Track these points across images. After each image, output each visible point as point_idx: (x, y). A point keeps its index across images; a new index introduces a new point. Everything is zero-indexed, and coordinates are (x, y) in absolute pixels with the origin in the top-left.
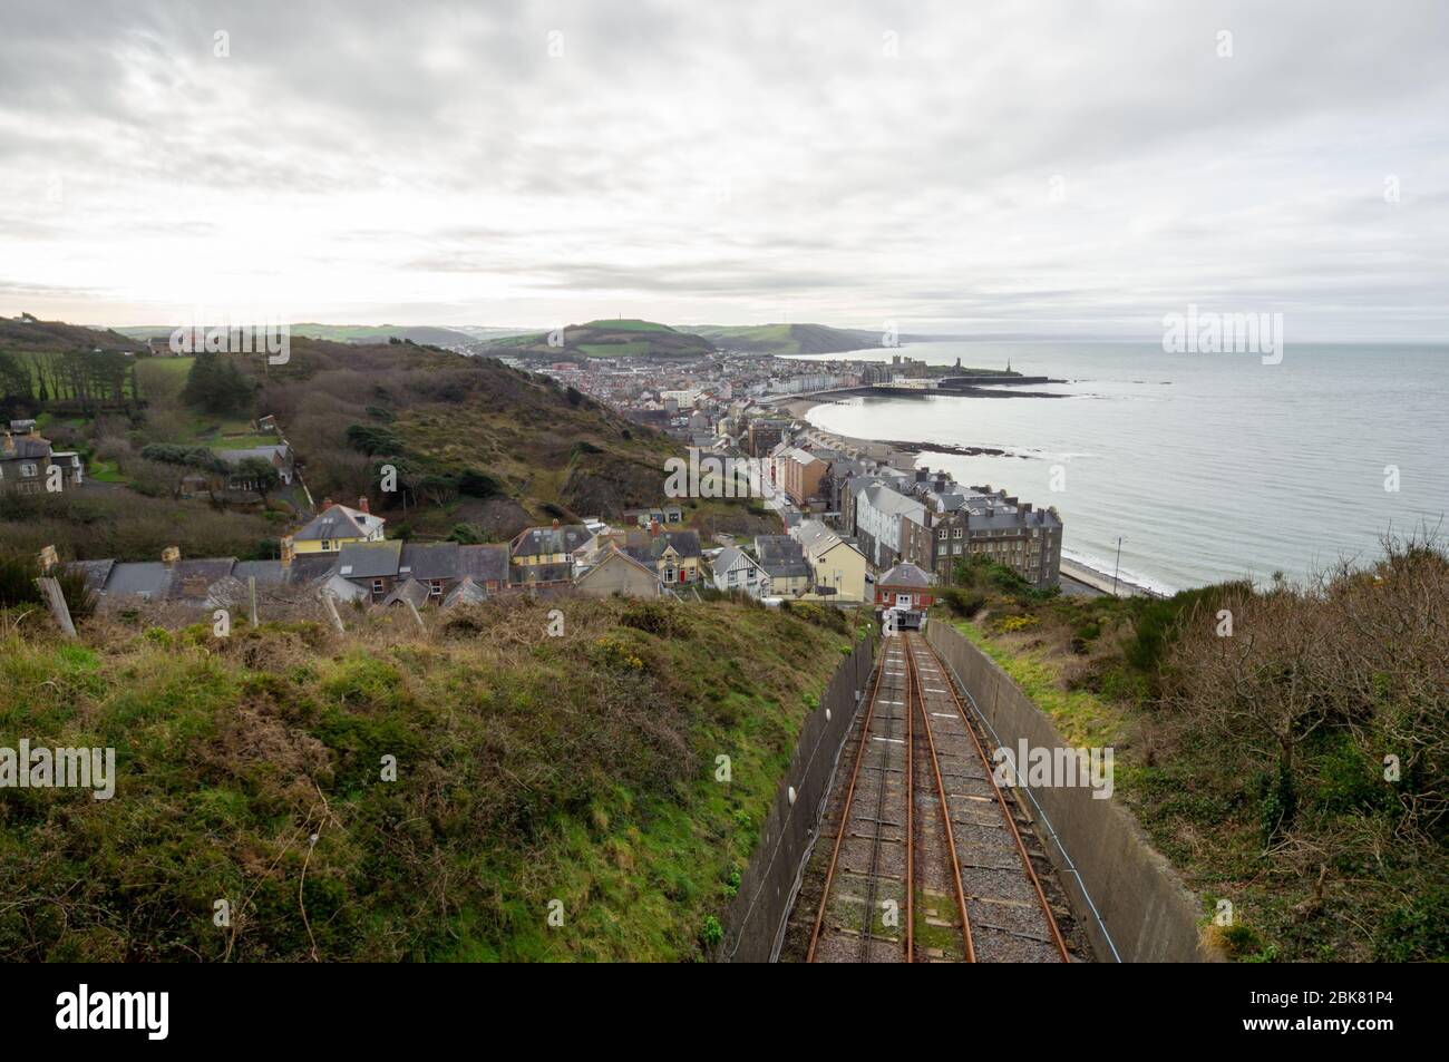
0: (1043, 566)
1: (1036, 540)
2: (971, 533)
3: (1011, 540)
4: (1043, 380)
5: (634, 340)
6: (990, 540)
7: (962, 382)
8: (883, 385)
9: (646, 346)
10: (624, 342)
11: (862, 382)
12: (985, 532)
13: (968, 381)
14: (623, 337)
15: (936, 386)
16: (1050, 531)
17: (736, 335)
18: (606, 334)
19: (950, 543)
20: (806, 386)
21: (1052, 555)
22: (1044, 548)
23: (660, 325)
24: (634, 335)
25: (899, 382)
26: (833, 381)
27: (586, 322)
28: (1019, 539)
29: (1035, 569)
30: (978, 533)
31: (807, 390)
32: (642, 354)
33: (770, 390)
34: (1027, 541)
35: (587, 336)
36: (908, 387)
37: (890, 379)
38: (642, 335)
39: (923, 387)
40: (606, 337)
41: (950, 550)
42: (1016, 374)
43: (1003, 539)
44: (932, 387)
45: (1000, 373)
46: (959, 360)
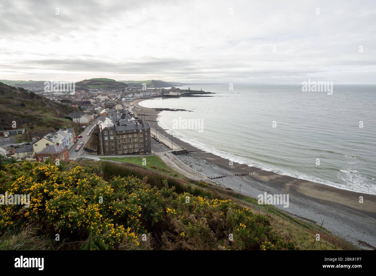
0: (145, 142)
1: (141, 133)
2: (117, 132)
3: (133, 133)
4: (210, 93)
5: (103, 84)
6: (124, 134)
7: (189, 94)
8: (167, 94)
9: (107, 86)
10: (100, 84)
11: (162, 94)
12: (122, 131)
13: (191, 93)
14: (101, 83)
15: (180, 94)
16: (146, 130)
17: (138, 83)
18: (96, 82)
19: (109, 136)
20: (145, 95)
21: (148, 138)
22: (144, 135)
23: (112, 80)
24: (104, 82)
25: (171, 93)
26: (153, 93)
27: (90, 79)
28: (135, 133)
29: (142, 143)
30: (120, 132)
31: (145, 96)
32: (106, 88)
33: (134, 96)
34: (138, 134)
35: (89, 83)
36: (173, 95)
37: (169, 93)
38: (106, 82)
39: (176, 95)
40: (95, 83)
41: (109, 138)
42: (203, 91)
43: (129, 133)
44: (179, 94)
45: (199, 91)
46: (189, 88)
